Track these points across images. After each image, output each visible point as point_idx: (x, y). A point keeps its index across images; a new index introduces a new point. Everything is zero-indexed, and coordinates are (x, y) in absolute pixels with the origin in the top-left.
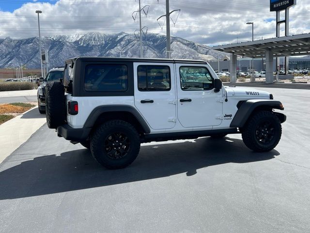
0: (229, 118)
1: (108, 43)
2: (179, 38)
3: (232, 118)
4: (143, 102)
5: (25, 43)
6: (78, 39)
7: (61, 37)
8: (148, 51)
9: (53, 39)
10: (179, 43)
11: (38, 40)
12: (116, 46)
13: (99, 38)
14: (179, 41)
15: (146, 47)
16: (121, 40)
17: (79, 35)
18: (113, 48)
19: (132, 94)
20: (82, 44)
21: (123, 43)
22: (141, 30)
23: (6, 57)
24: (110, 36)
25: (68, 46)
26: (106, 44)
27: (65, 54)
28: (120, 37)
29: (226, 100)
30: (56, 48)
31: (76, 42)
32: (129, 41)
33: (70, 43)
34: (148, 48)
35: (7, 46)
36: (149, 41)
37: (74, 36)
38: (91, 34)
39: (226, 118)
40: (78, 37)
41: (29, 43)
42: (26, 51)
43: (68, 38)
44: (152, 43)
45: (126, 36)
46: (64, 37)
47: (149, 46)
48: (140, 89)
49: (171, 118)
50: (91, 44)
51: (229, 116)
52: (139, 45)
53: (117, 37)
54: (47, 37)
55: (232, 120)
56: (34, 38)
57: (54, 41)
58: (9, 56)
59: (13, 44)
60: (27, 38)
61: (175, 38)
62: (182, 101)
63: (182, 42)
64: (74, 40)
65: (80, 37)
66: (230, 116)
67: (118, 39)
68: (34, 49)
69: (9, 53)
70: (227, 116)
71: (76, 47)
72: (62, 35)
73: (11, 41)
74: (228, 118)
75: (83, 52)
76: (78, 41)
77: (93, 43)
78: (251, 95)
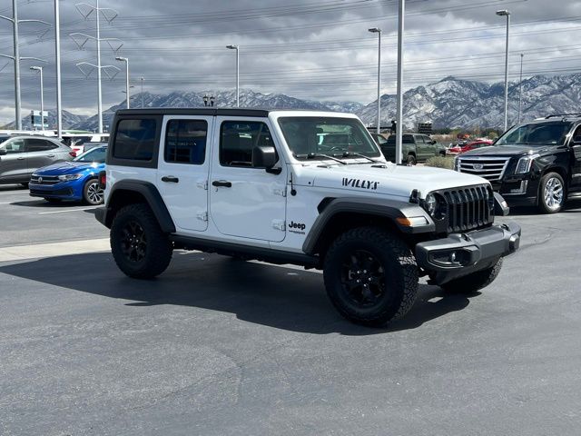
0: (300, 230)
3: (307, 231)
4: (165, 179)
19: (155, 165)
29: (294, 193)
39: (293, 229)
48: (169, 158)
51: (299, 226)
55: (305, 236)
62: (216, 184)
66: (302, 226)
70: (294, 225)
74: (297, 229)
78: (354, 188)
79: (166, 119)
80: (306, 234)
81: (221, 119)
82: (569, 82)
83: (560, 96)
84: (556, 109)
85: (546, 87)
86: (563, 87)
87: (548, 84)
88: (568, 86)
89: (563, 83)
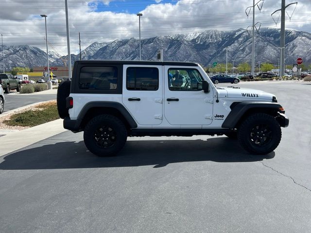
0: (221, 118)
1: (225, 41)
2: (304, 32)
3: (224, 118)
4: (130, 100)
5: (147, 43)
6: (195, 37)
7: (179, 36)
8: (268, 47)
9: (172, 38)
10: (303, 38)
11: (158, 39)
12: (233, 43)
13: (216, 35)
14: (305, 36)
15: (266, 43)
16: (239, 36)
17: (196, 33)
18: (230, 45)
19: (121, 92)
20: (199, 42)
21: (240, 39)
22: (254, 26)
23: (130, 56)
24: (228, 33)
25: (185, 44)
26: (223, 41)
27: (182, 52)
28: (238, 34)
29: (217, 101)
30: (174, 46)
31: (194, 41)
32: (247, 38)
33: (187, 41)
34: (268, 44)
35: (131, 46)
36: (270, 37)
37: (192, 34)
38: (208, 31)
39: (217, 118)
40: (195, 35)
41: (150, 43)
42: (148, 51)
43: (186, 37)
44: (273, 39)
45: (244, 32)
46: (182, 36)
47: (269, 41)
48: (129, 88)
49: (157, 115)
50: (207, 41)
51: (220, 116)
52: (258, 41)
53: (235, 34)
54: (166, 37)
56: (155, 38)
57: (173, 40)
58: (132, 55)
59: (136, 44)
60: (148, 38)
61: (300, 32)
62: (169, 100)
63: (308, 37)
64: (191, 39)
65: (198, 35)
66: (222, 116)
67: (236, 35)
68: (154, 48)
69: (133, 52)
70: (217, 116)
71: (193, 45)
72: (180, 34)
73: (135, 41)
74: (219, 118)
75: (200, 51)
76: (196, 39)
77: (210, 40)
78: (248, 97)
79: (125, 67)
80: (224, 120)
81: (167, 67)
82: (18, 49)
83: (14, 56)
84: (13, 62)
85: (7, 51)
86: (16, 52)
87: (8, 49)
88: (18, 51)
89: (16, 49)
